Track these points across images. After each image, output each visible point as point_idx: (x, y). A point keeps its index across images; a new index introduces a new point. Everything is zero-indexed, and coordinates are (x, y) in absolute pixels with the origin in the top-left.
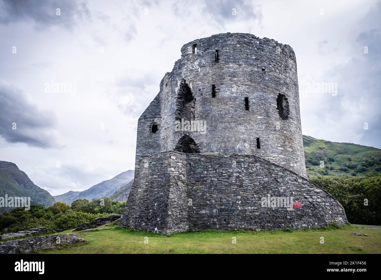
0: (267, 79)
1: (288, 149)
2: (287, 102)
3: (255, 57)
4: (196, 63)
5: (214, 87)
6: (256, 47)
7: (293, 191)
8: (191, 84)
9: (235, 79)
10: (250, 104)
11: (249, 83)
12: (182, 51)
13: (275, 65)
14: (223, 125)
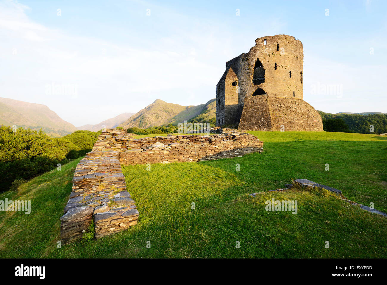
0: (298, 62)
2: (302, 75)
3: (294, 50)
4: (266, 50)
5: (276, 64)
6: (295, 44)
8: (262, 61)
10: (292, 74)
11: (292, 64)
12: (255, 42)
14: (280, 84)
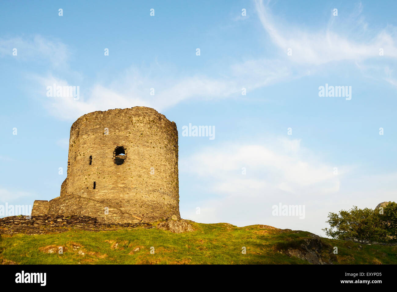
0: (107, 139)
1: (119, 185)
3: (98, 127)
6: (100, 119)
9: (85, 145)
10: (92, 160)
11: (94, 146)
13: (115, 127)
14: (77, 178)
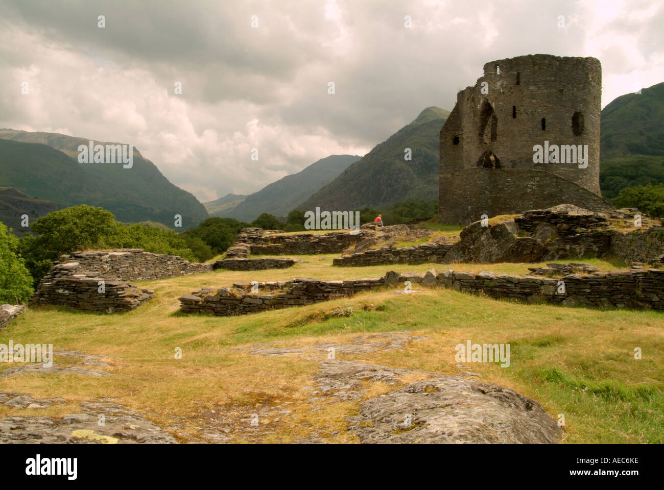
0: (564, 99)
2: (583, 119)
3: (553, 79)
4: (499, 84)
5: (514, 108)
6: (556, 68)
7: (575, 199)
8: (493, 104)
9: (534, 101)
10: (547, 124)
11: (547, 104)
12: (484, 69)
13: (573, 84)
